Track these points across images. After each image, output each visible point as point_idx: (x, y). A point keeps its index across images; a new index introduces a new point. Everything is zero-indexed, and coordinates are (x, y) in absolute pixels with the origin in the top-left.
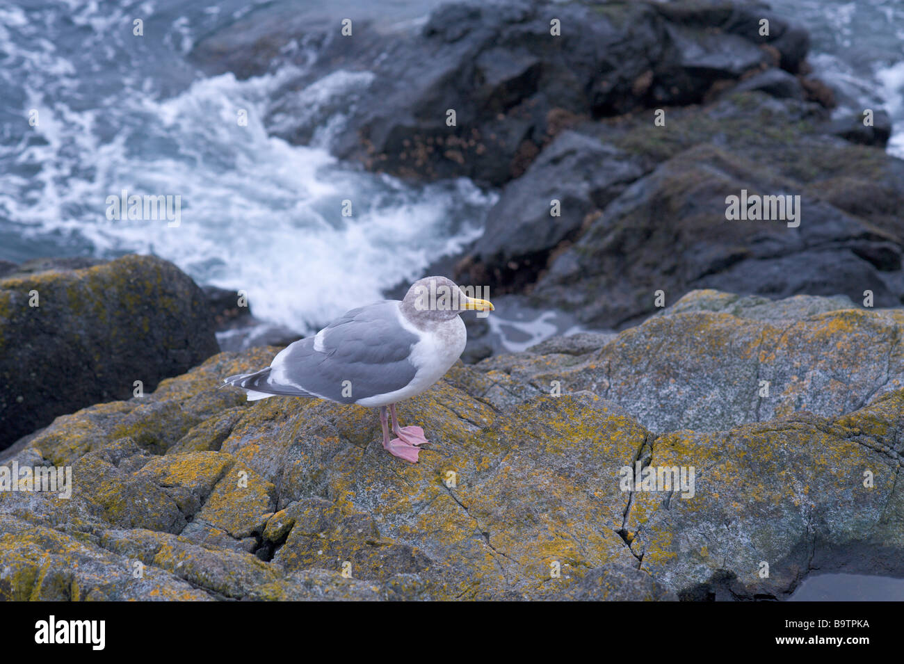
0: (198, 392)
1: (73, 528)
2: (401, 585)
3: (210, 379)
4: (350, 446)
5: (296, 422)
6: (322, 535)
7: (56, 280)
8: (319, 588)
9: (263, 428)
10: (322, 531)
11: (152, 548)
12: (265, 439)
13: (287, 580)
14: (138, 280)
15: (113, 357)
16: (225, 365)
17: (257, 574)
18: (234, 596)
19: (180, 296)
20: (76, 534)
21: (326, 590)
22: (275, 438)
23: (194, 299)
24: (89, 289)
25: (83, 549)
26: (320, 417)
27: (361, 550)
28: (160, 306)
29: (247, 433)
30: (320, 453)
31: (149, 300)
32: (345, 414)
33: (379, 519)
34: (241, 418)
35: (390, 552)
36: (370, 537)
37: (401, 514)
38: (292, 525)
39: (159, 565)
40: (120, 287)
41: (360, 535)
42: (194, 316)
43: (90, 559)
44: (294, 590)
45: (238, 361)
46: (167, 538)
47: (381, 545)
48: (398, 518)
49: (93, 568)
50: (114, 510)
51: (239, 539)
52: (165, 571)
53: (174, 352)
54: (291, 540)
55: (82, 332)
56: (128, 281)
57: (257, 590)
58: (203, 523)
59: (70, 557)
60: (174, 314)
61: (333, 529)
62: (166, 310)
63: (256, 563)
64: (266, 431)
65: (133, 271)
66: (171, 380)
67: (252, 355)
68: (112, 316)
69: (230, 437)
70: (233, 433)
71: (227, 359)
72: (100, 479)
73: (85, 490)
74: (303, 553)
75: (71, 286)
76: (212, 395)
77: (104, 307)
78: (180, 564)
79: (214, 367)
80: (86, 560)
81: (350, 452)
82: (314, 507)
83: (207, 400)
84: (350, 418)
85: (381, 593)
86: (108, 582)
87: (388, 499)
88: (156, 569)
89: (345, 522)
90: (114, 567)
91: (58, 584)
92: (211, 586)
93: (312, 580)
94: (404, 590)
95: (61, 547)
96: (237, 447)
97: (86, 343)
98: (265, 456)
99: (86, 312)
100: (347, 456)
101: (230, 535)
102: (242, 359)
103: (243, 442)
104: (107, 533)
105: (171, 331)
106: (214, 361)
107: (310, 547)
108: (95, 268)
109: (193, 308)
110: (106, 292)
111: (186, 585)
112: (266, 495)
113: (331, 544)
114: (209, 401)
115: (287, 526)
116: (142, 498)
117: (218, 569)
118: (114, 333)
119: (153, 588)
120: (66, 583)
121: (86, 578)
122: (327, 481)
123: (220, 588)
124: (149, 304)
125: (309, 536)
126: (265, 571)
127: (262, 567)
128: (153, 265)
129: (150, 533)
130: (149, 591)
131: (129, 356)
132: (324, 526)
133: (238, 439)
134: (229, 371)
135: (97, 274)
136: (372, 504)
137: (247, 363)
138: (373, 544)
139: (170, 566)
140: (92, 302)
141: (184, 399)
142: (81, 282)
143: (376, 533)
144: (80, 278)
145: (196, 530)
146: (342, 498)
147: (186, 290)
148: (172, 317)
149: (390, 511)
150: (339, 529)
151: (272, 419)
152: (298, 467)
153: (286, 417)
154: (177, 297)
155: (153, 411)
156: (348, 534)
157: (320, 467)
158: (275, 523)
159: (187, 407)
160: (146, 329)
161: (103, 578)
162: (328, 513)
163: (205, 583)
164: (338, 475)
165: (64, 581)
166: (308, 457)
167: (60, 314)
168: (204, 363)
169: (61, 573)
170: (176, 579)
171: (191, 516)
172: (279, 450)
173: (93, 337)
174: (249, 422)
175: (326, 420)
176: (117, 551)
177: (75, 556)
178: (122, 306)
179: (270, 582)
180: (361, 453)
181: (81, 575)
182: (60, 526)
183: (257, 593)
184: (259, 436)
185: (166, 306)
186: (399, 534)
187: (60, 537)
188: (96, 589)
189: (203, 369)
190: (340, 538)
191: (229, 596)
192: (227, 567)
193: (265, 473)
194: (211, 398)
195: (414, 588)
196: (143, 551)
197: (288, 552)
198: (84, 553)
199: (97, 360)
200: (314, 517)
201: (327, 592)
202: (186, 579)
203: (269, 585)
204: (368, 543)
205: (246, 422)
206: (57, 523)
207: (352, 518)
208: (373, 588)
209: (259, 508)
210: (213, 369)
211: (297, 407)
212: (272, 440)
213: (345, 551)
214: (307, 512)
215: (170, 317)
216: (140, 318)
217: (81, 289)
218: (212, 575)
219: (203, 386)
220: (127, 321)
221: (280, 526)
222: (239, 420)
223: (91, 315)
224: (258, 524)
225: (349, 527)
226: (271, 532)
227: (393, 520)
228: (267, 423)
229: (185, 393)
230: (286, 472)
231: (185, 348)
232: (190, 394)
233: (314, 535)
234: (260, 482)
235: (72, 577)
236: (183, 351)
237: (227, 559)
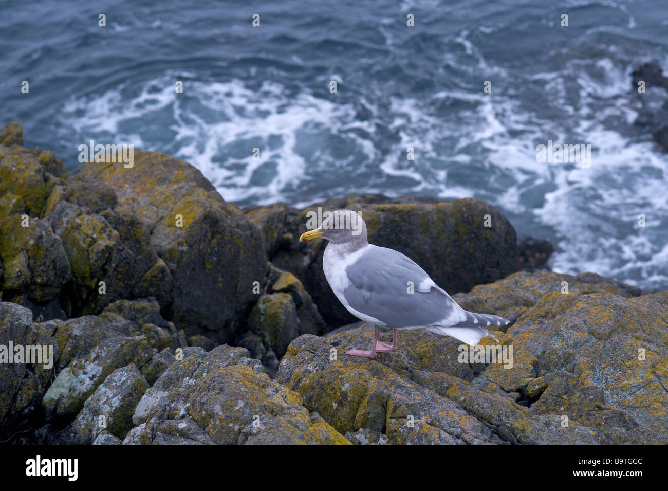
0: (498, 294)
1: (395, 366)
2: (611, 434)
3: (508, 288)
4: (594, 340)
5: (559, 320)
6: (565, 397)
7: (413, 209)
8: (554, 428)
9: (537, 322)
10: (565, 394)
11: (446, 385)
12: (538, 329)
13: (533, 419)
14: (470, 216)
15: (446, 267)
16: (521, 280)
17: (513, 412)
18: (495, 424)
19: (498, 230)
20: (396, 370)
21: (558, 430)
22: (544, 330)
23: (507, 234)
24: (435, 218)
25: (399, 379)
26: (576, 318)
27: (590, 410)
28: (483, 236)
29: (525, 324)
30: (572, 342)
31: (475, 230)
32: (595, 318)
33: (608, 393)
34: (523, 313)
35: (610, 415)
36: (598, 403)
37: (623, 391)
38: (545, 388)
39: (448, 397)
40: (457, 219)
41: (591, 400)
42: (506, 246)
43: (403, 386)
44: (537, 426)
45: (530, 279)
46: (457, 381)
47: (605, 409)
48: (621, 394)
49: (404, 392)
50: (426, 360)
51: (508, 392)
52: (452, 402)
53: (488, 269)
54: (544, 398)
55: (426, 247)
56: (463, 216)
57: (512, 422)
58: (485, 378)
59: (389, 383)
60: (492, 243)
61: (574, 394)
62: (486, 239)
63: (514, 405)
64: (539, 324)
65: (467, 209)
66: (482, 286)
67: (541, 276)
68: (448, 238)
69: (514, 326)
70: (516, 323)
71: (523, 277)
72: (419, 339)
73: (408, 345)
74: (550, 408)
75: (423, 214)
76: (507, 298)
77: (444, 232)
78: (462, 399)
79: (513, 281)
80: (400, 386)
81: (593, 344)
82: (562, 377)
83: (504, 301)
84: (597, 321)
85: (596, 437)
86: (413, 402)
87: (616, 380)
88: (446, 399)
89: (582, 390)
90: (418, 393)
91: (379, 400)
92: (480, 415)
93: (550, 421)
94: (613, 438)
95: (384, 376)
96: (517, 333)
97: (428, 255)
98: (536, 341)
99: (431, 233)
100: (591, 347)
101: (503, 389)
102: (533, 278)
103: (522, 330)
104: (417, 371)
105: (488, 254)
106: (514, 277)
107: (556, 404)
108: (441, 204)
109: (506, 241)
110: (447, 222)
111: (464, 412)
112: (531, 366)
113: (571, 404)
114: (505, 301)
115: (542, 388)
116: (446, 355)
117: (487, 405)
118: (448, 250)
119: (441, 410)
120: (385, 400)
121: (398, 397)
122: (575, 362)
123: (487, 417)
124: (475, 233)
125: (556, 396)
126: (519, 411)
127: (518, 408)
128: (481, 206)
129: (445, 376)
130: (438, 412)
131: (456, 268)
132: (568, 391)
133: (519, 327)
134: (523, 284)
135: (442, 209)
136: (604, 382)
137: (537, 281)
138: (599, 408)
139: (455, 399)
140: (436, 227)
141: (488, 298)
142: (430, 212)
143: (603, 400)
144: (430, 209)
145: (479, 383)
146: (583, 375)
147: (503, 227)
148: (490, 244)
149: (616, 389)
150: (577, 394)
151: (544, 317)
152: (556, 350)
153: (554, 316)
154: (495, 231)
155: (465, 302)
156: (583, 399)
157: (571, 351)
158: (533, 384)
159: (489, 303)
160: (471, 251)
161: (409, 399)
162: (572, 383)
163: (478, 412)
164: (583, 359)
165: (383, 398)
166: (564, 344)
167: (413, 232)
168: (507, 278)
169: (382, 392)
170: (459, 408)
171: (477, 373)
172: (545, 338)
173: (434, 252)
174: (528, 317)
175: (580, 321)
176: (421, 384)
177: (393, 382)
178: (457, 232)
179: (522, 418)
180: (601, 346)
181: (395, 395)
182: (386, 362)
183: (511, 424)
184: (533, 327)
185: (488, 236)
186: (619, 405)
187: (385, 369)
188: (404, 406)
189: (505, 281)
190: (577, 401)
191: (492, 424)
192: (494, 404)
193: (534, 353)
194: (506, 300)
195: (620, 438)
196: (439, 386)
197: (540, 406)
198: (399, 382)
199: (434, 268)
200: (562, 383)
201: (559, 431)
202: (465, 409)
203: (519, 420)
204: (596, 406)
205: (526, 317)
206: (385, 361)
207: (588, 388)
208: (591, 432)
209: (525, 374)
210: (512, 282)
211: (562, 310)
212: (542, 331)
213: (579, 410)
214: (557, 380)
215: (489, 244)
216: (468, 243)
217: (430, 217)
218: (483, 408)
219: (503, 291)
220: (458, 243)
221: (537, 387)
222: (521, 315)
223: (434, 236)
224: (522, 384)
225: (585, 394)
226: (530, 390)
227: (617, 395)
228: (540, 319)
229: (490, 294)
230: (547, 352)
231: (497, 268)
232: (493, 296)
233: (559, 396)
234: (528, 356)
235: (389, 396)
236: (495, 269)
237: (495, 399)
